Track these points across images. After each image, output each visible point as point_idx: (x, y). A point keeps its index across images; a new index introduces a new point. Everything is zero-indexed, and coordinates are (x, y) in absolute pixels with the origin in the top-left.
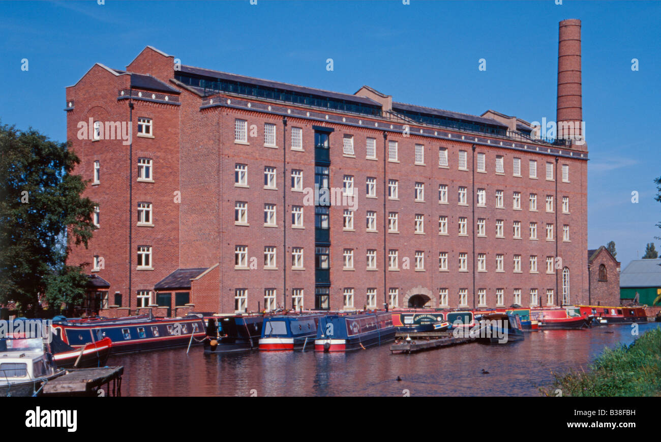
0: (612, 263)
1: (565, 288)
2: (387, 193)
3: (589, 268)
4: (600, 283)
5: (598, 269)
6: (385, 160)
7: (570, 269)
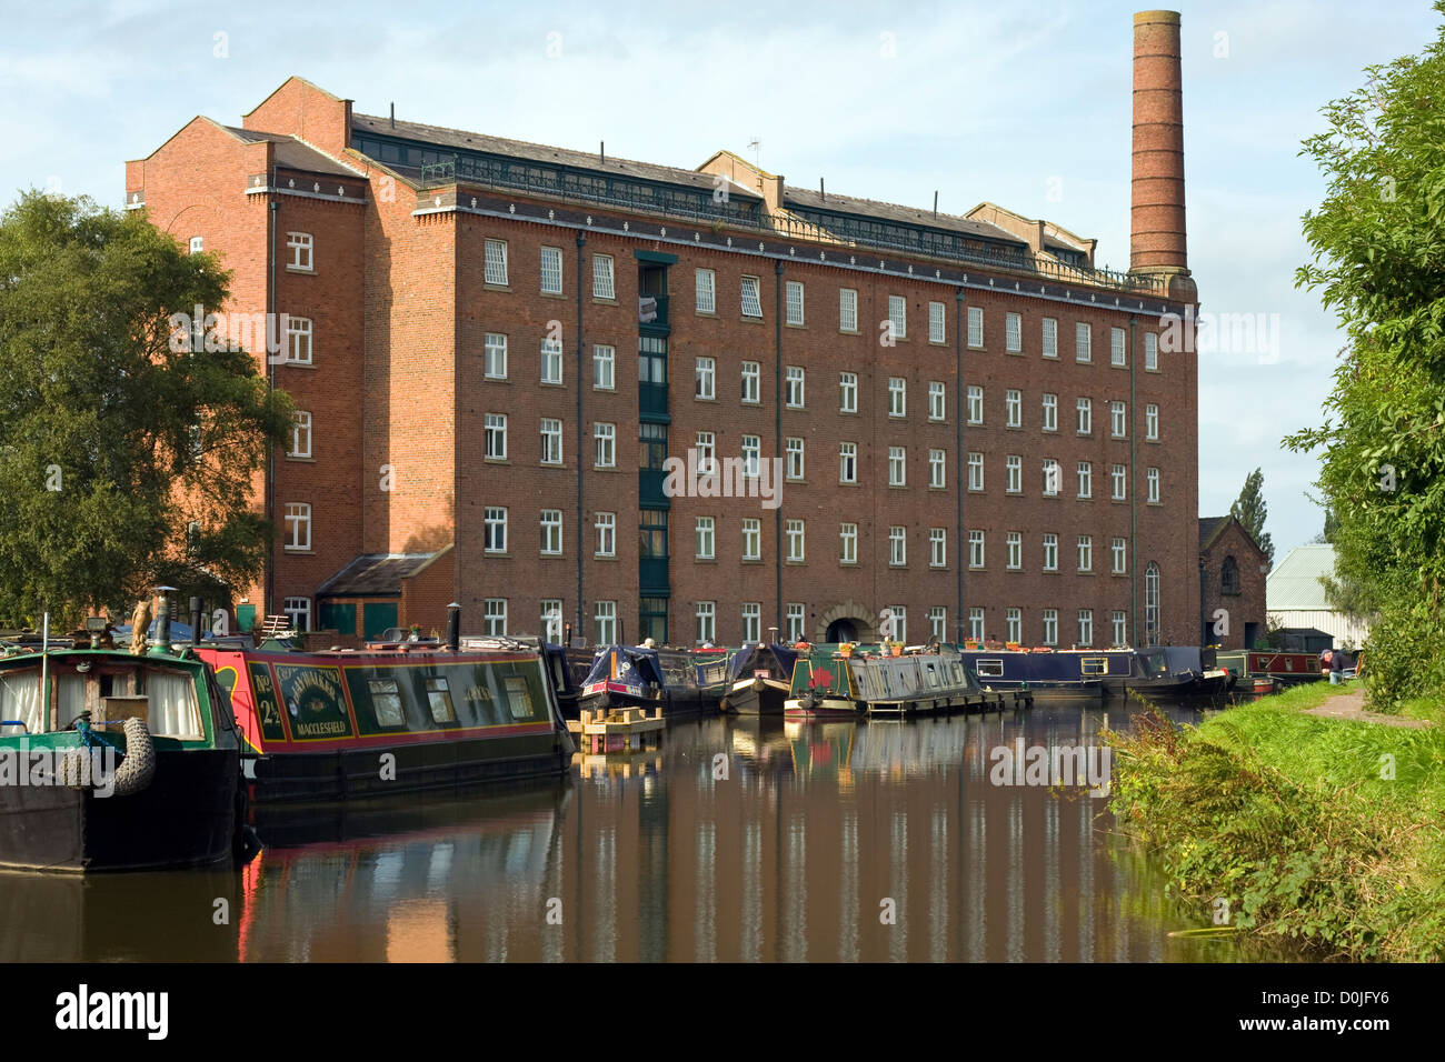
0: (1249, 555)
1: (1151, 610)
2: (784, 396)
3: (1201, 566)
4: (1225, 598)
5: (1220, 566)
6: (778, 325)
7: (1162, 566)
